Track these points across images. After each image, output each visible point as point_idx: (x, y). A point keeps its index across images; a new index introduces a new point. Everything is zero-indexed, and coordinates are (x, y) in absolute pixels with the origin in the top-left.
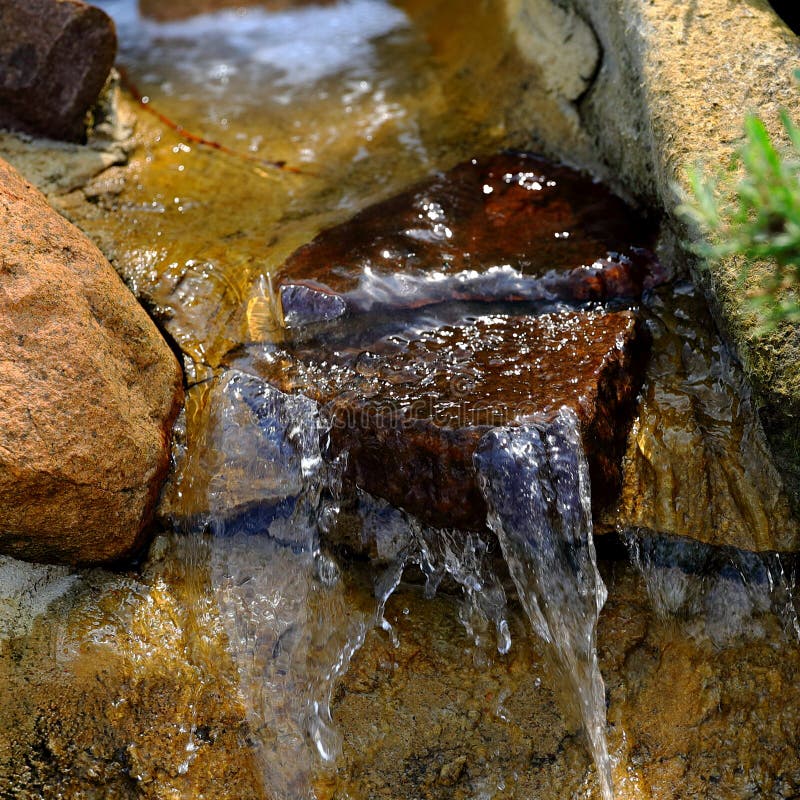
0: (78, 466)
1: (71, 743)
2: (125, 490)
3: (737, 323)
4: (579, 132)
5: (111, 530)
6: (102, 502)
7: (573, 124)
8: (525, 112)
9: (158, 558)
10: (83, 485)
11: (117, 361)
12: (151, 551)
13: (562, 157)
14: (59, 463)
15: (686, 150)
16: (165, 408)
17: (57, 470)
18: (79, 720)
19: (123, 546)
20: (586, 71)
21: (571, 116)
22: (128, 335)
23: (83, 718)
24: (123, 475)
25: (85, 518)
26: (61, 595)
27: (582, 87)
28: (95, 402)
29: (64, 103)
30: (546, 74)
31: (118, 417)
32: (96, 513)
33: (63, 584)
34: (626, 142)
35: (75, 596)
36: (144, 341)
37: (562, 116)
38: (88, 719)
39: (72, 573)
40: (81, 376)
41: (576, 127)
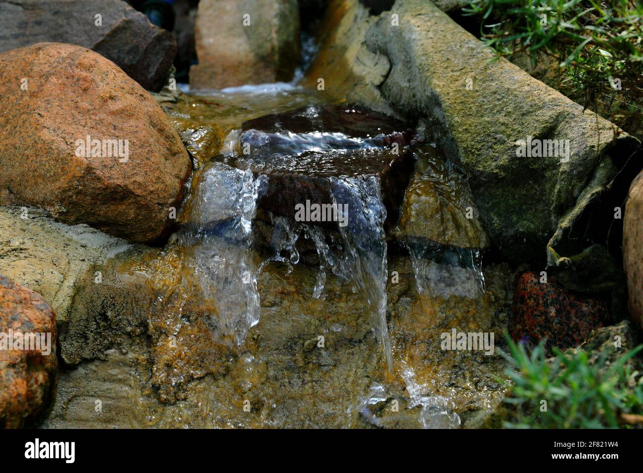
0: (136, 186)
1: (119, 315)
2: (159, 204)
3: (459, 140)
4: (380, 98)
5: (150, 224)
6: (146, 207)
7: (377, 95)
8: (356, 93)
9: (172, 242)
10: (138, 196)
11: (161, 147)
12: (170, 239)
13: (372, 108)
14: (127, 182)
15: (434, 73)
16: (182, 174)
17: (126, 186)
18: (124, 305)
19: (156, 234)
20: (384, 73)
21: (377, 93)
22: (167, 137)
23: (126, 304)
24: (158, 196)
25: (138, 215)
26: (123, 251)
27: (382, 79)
28: (148, 159)
29: (150, 73)
30: (366, 78)
31: (158, 168)
32: (144, 212)
33: (124, 248)
34: (403, 88)
35: (129, 253)
36: (175, 142)
37: (372, 93)
38: (129, 305)
39: (129, 243)
40: (142, 146)
41: (379, 96)
